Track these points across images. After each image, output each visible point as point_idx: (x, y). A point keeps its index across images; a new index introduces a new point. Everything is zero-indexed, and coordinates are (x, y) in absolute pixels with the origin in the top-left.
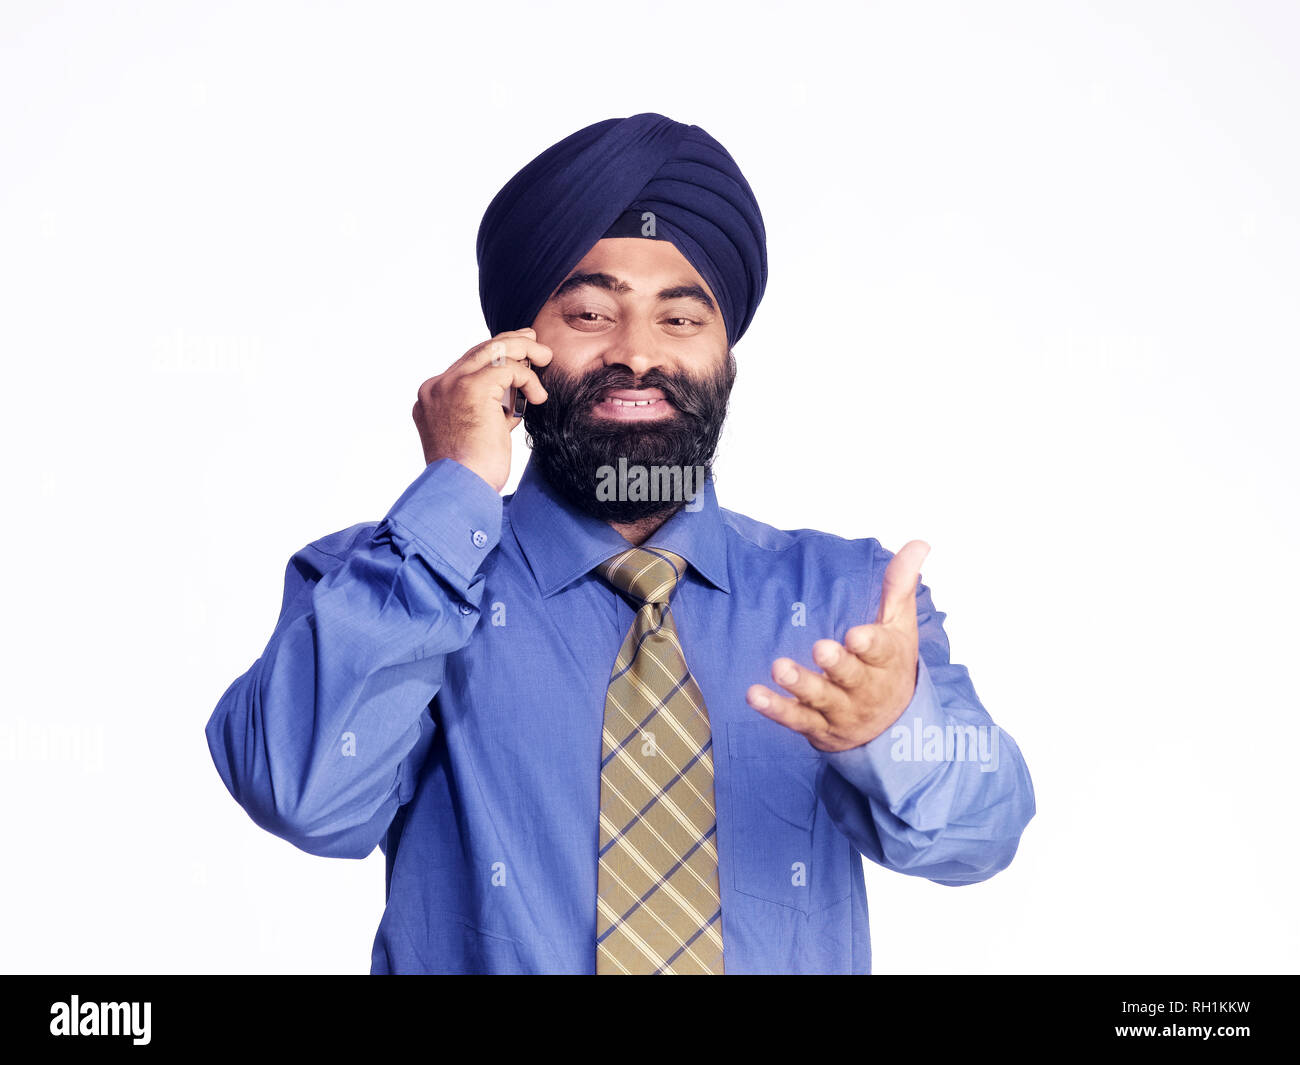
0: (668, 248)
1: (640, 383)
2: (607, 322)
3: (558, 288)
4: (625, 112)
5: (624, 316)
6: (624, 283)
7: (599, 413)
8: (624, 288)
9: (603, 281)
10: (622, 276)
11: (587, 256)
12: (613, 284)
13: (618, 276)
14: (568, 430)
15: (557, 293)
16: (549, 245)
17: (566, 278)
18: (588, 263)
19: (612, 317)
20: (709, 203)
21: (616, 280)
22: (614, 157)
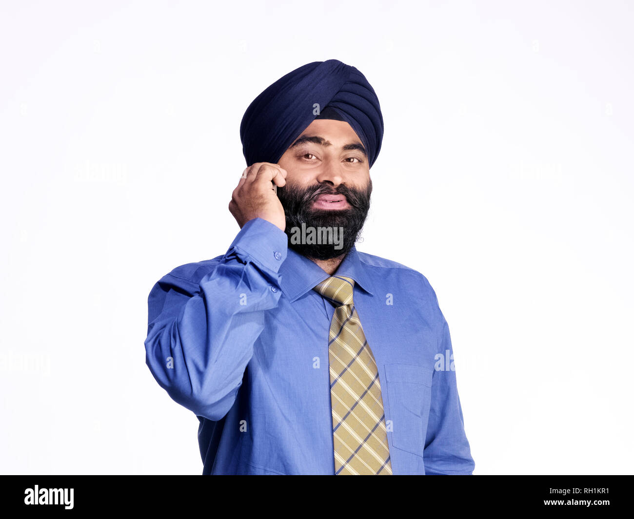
0: (345, 125)
1: (336, 191)
2: (317, 160)
3: (293, 143)
4: (323, 59)
5: (327, 158)
6: (328, 141)
7: (316, 206)
8: (328, 144)
9: (317, 140)
10: (327, 138)
11: (307, 128)
12: (323, 142)
13: (324, 138)
14: (300, 214)
15: (294, 145)
16: (287, 123)
17: (297, 139)
18: (309, 130)
19: (320, 158)
20: (364, 104)
21: (324, 140)
22: (321, 80)
